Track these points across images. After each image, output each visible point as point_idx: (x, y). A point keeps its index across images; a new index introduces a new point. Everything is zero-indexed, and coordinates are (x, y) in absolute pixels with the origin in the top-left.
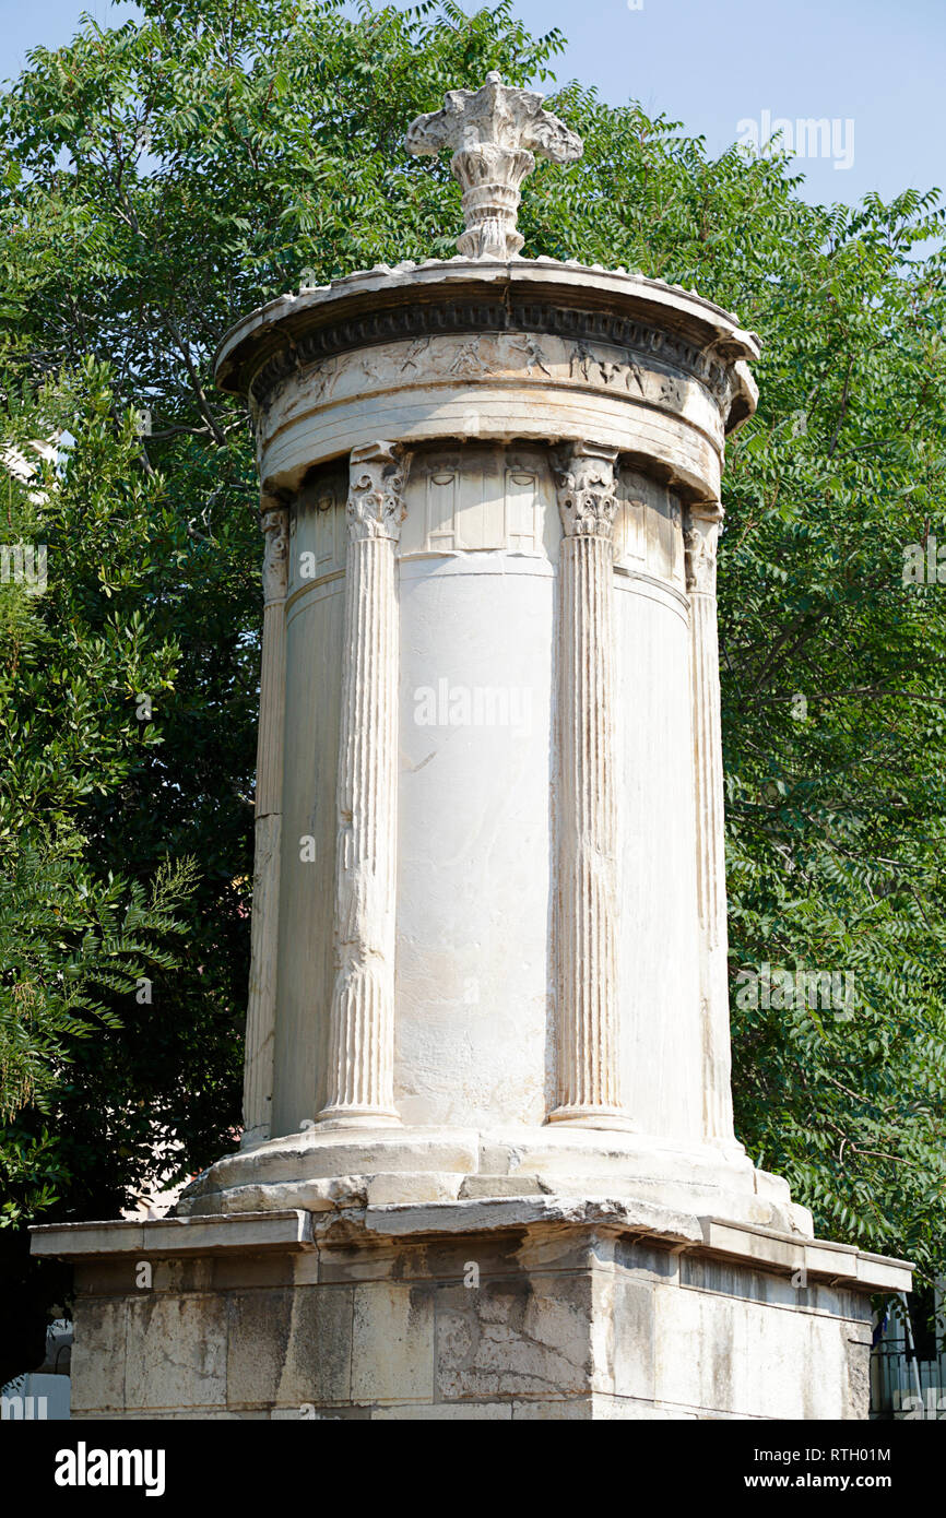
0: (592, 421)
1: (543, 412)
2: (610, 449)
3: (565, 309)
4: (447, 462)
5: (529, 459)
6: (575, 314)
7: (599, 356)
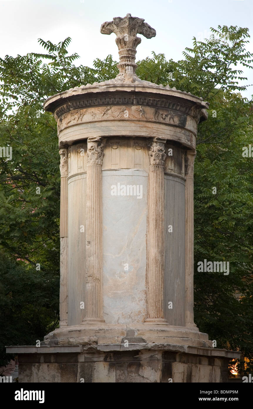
0: (159, 132)
1: (144, 129)
2: (164, 140)
3: (151, 99)
4: (116, 143)
5: (140, 142)
6: (155, 100)
7: (161, 112)
